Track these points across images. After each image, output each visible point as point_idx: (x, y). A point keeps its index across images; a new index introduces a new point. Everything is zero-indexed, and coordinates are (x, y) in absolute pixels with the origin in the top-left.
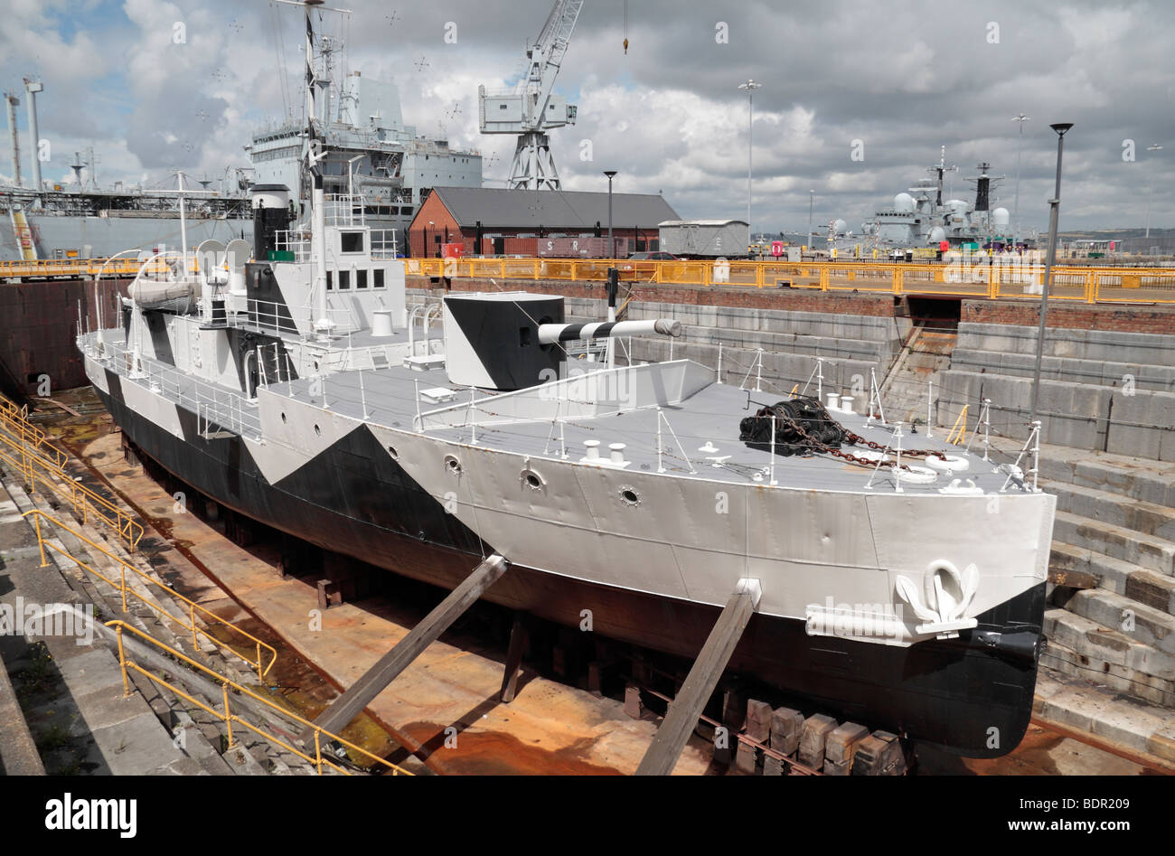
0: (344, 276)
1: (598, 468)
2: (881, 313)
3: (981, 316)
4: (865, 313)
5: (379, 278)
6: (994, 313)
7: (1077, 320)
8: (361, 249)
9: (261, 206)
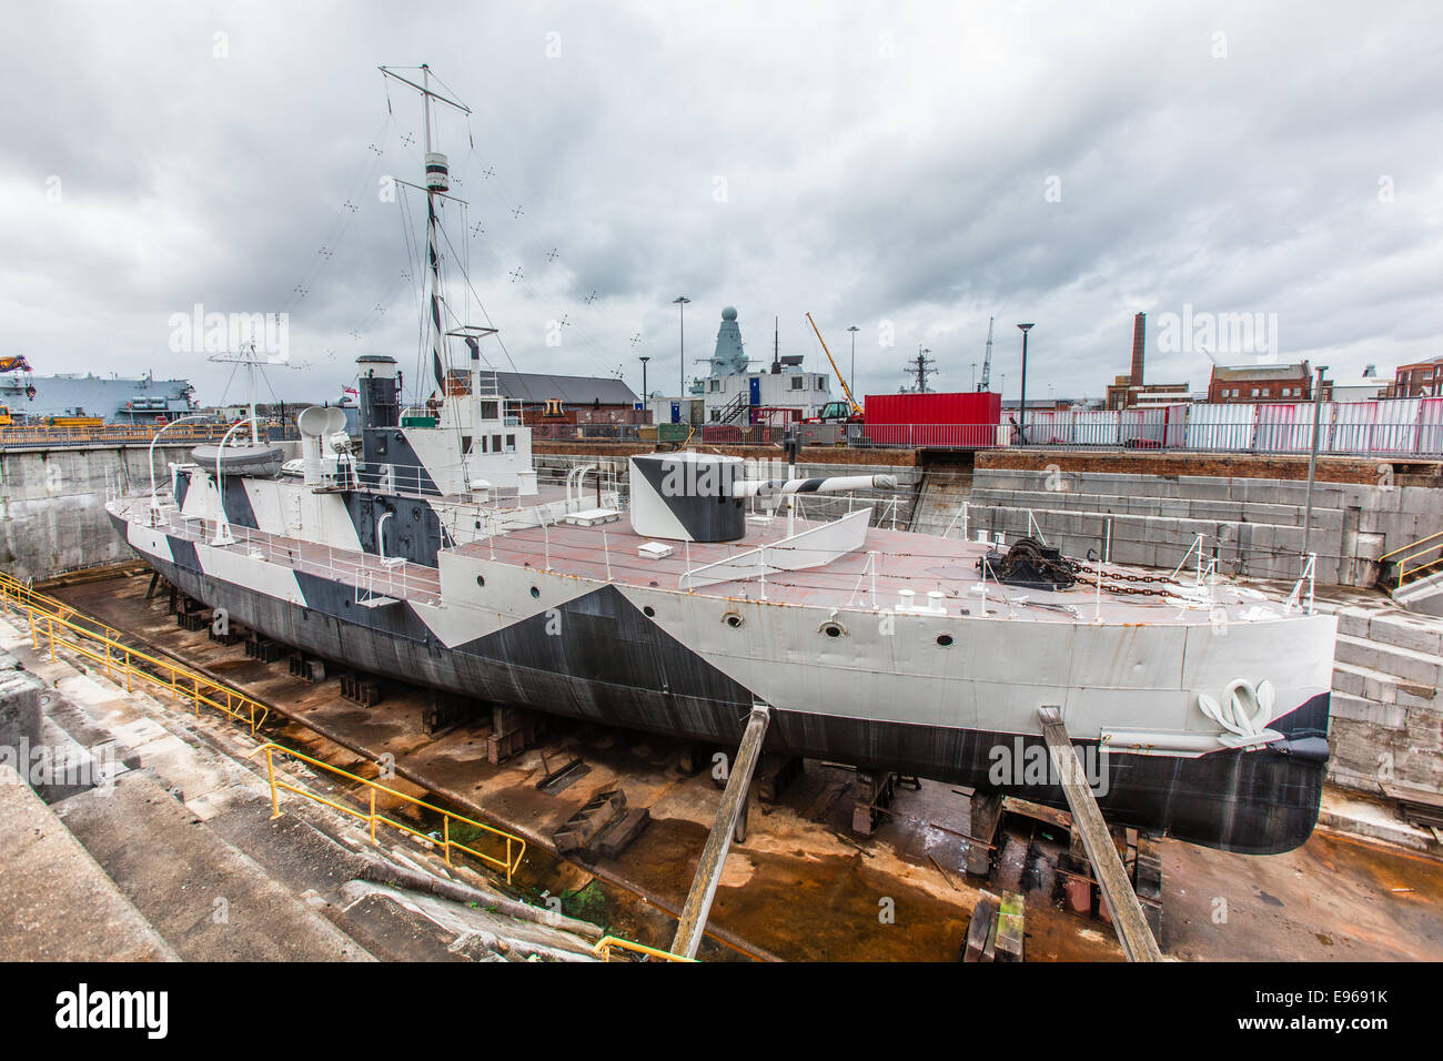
0: (497, 439)
1: (918, 616)
2: (906, 464)
3: (992, 464)
4: (893, 464)
5: (511, 440)
6: (1003, 461)
7: (1072, 465)
8: (497, 417)
9: (371, 376)
